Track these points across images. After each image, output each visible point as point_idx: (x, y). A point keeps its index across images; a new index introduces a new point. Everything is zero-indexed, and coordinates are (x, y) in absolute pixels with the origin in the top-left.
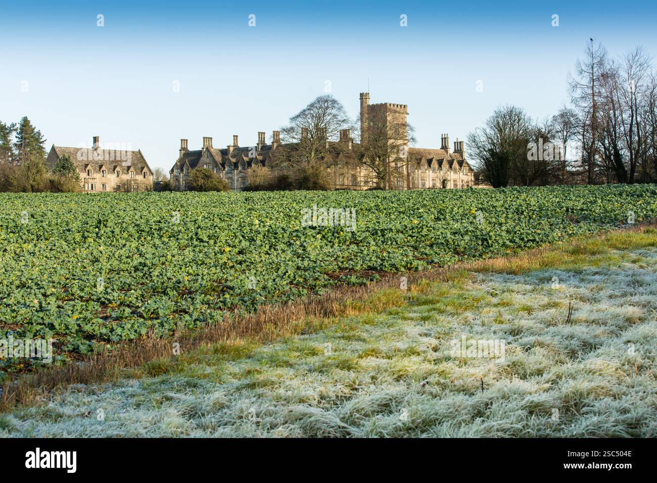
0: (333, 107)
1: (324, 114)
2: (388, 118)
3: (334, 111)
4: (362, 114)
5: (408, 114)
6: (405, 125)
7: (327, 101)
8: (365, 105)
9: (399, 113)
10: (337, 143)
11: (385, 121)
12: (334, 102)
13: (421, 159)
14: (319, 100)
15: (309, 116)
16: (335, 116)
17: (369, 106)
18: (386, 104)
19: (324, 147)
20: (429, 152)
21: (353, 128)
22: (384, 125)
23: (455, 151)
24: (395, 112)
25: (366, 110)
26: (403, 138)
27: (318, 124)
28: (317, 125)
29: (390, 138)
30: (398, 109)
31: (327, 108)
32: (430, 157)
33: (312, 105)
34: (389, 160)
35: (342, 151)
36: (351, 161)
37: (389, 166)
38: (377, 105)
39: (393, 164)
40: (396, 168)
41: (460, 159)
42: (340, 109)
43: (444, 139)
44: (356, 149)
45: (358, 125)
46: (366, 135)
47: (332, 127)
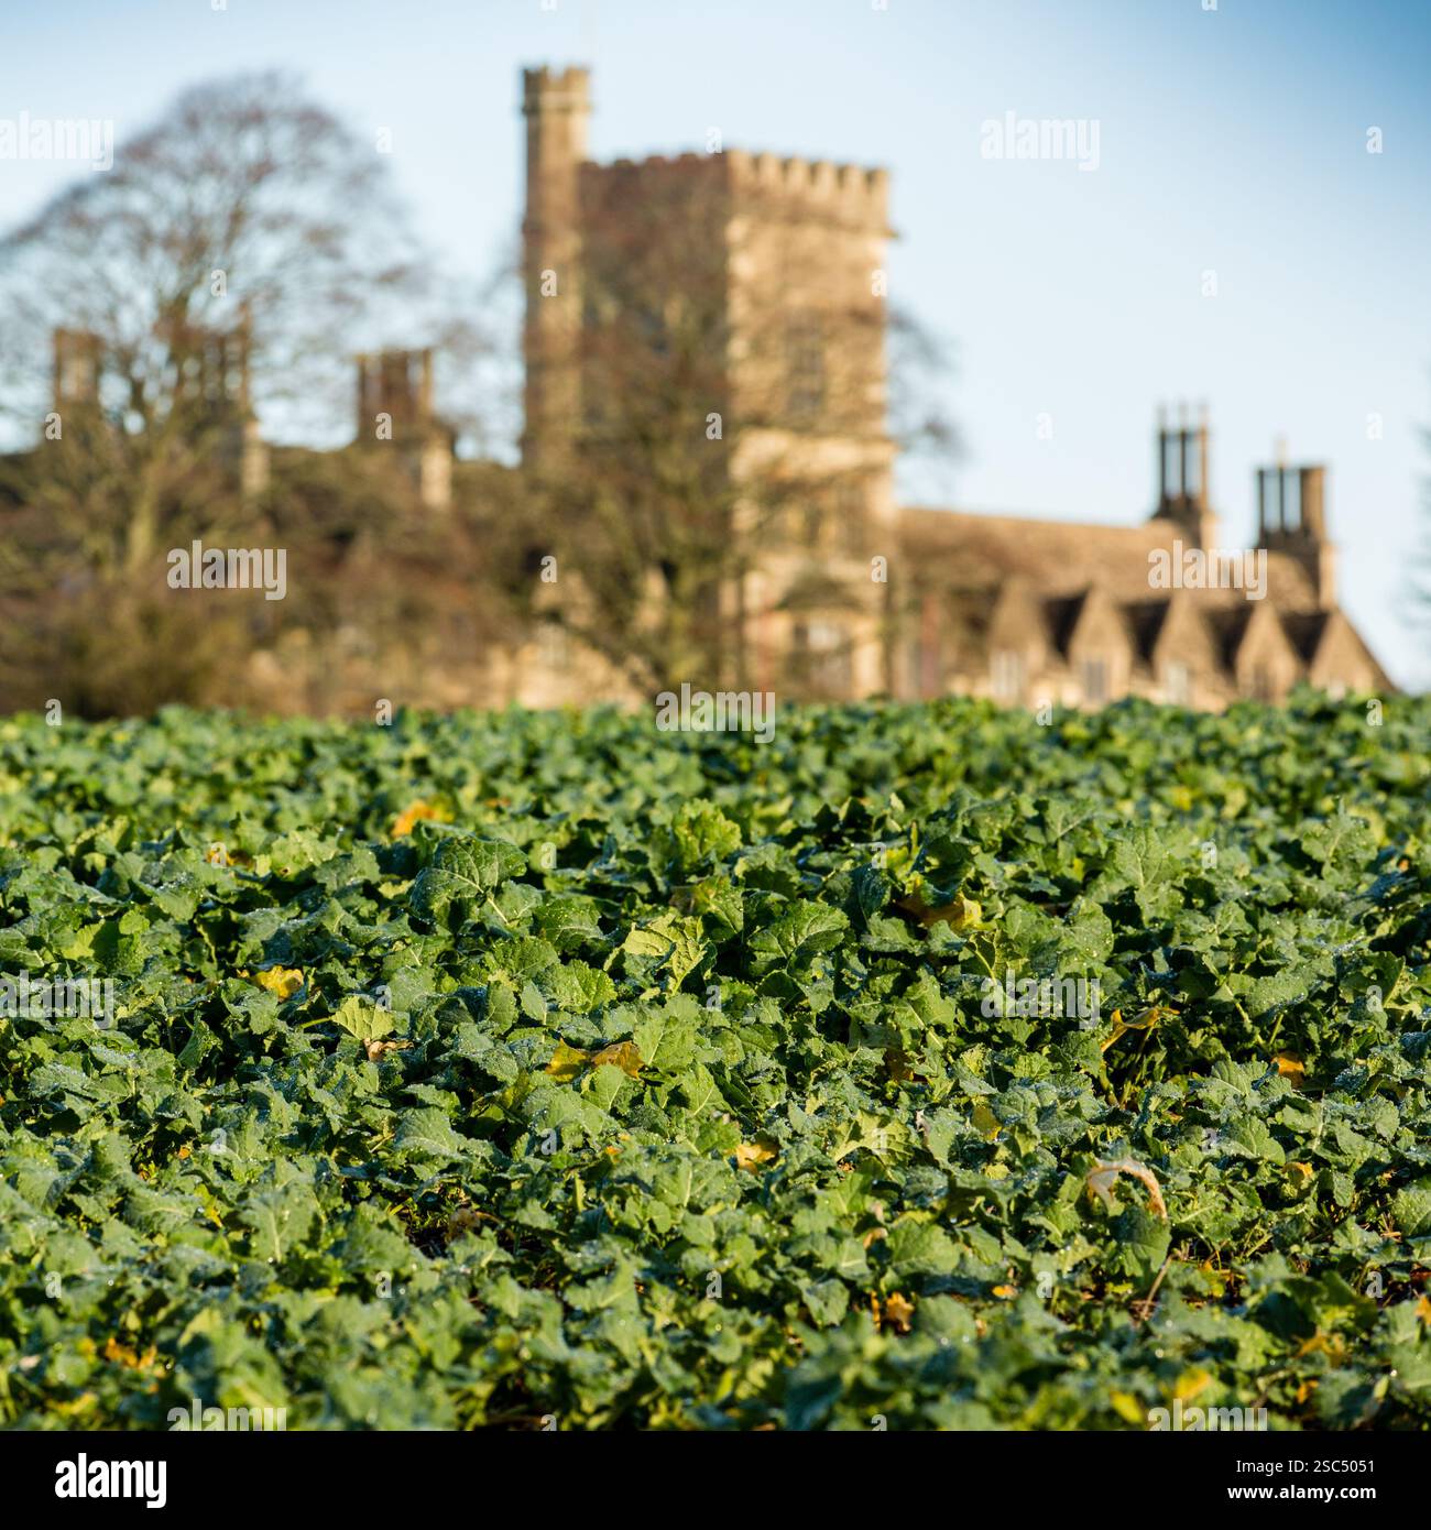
0: (308, 168)
1: (237, 218)
2: (744, 266)
3: (312, 201)
4: (533, 230)
5: (892, 234)
6: (868, 318)
7: (254, 118)
8: (555, 160)
9: (830, 221)
10: (340, 456)
11: (712, 285)
12: (315, 123)
13: (993, 594)
14: (194, 113)
15: (114, 234)
16: (323, 239)
17: (587, 170)
18: (722, 159)
19: (232, 484)
20: (1060, 543)
21: (461, 339)
22: (712, 322)
23: (1270, 540)
24: (797, 214)
25: (561, 196)
26: (857, 419)
27: (181, 301)
28: (173, 313)
29: (759, 422)
30: (823, 193)
31: (261, 171)
32: (1064, 582)
33: (140, 151)
34: (741, 593)
35: (376, 514)
36: (445, 598)
37: (742, 645)
38: (655, 164)
39: (775, 631)
40: (800, 661)
41: (1301, 601)
42: (362, 179)
43: (1178, 443)
44: (482, 509)
45: (504, 315)
46: (565, 392)
47: (298, 320)
